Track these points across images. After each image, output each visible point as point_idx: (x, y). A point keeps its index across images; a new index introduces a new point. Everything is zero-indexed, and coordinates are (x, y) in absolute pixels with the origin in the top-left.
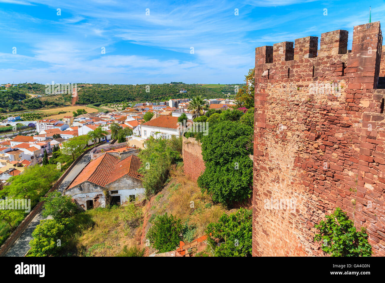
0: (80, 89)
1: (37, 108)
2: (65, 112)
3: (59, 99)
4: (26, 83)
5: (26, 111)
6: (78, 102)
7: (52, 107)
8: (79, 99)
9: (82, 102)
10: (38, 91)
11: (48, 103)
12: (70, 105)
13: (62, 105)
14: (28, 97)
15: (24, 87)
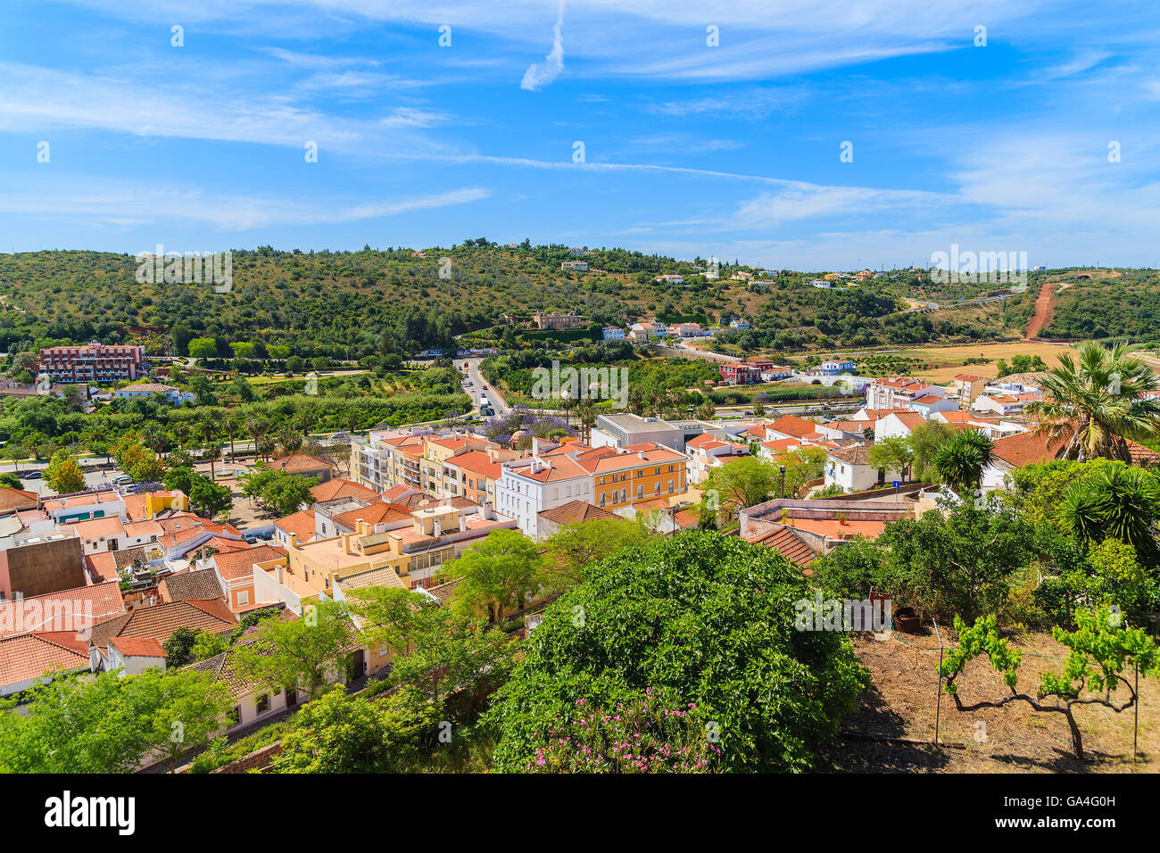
0: (1065, 286)
1: (914, 341)
2: (987, 361)
3: (988, 319)
4: (911, 268)
5: (881, 347)
6: (1049, 330)
7: (959, 341)
8: (1053, 322)
9: (1063, 331)
10: (934, 291)
11: (948, 330)
12: (1018, 339)
13: (994, 337)
14: (899, 309)
15: (901, 278)
